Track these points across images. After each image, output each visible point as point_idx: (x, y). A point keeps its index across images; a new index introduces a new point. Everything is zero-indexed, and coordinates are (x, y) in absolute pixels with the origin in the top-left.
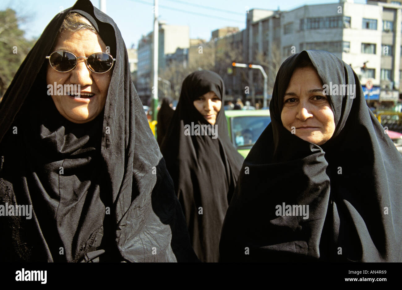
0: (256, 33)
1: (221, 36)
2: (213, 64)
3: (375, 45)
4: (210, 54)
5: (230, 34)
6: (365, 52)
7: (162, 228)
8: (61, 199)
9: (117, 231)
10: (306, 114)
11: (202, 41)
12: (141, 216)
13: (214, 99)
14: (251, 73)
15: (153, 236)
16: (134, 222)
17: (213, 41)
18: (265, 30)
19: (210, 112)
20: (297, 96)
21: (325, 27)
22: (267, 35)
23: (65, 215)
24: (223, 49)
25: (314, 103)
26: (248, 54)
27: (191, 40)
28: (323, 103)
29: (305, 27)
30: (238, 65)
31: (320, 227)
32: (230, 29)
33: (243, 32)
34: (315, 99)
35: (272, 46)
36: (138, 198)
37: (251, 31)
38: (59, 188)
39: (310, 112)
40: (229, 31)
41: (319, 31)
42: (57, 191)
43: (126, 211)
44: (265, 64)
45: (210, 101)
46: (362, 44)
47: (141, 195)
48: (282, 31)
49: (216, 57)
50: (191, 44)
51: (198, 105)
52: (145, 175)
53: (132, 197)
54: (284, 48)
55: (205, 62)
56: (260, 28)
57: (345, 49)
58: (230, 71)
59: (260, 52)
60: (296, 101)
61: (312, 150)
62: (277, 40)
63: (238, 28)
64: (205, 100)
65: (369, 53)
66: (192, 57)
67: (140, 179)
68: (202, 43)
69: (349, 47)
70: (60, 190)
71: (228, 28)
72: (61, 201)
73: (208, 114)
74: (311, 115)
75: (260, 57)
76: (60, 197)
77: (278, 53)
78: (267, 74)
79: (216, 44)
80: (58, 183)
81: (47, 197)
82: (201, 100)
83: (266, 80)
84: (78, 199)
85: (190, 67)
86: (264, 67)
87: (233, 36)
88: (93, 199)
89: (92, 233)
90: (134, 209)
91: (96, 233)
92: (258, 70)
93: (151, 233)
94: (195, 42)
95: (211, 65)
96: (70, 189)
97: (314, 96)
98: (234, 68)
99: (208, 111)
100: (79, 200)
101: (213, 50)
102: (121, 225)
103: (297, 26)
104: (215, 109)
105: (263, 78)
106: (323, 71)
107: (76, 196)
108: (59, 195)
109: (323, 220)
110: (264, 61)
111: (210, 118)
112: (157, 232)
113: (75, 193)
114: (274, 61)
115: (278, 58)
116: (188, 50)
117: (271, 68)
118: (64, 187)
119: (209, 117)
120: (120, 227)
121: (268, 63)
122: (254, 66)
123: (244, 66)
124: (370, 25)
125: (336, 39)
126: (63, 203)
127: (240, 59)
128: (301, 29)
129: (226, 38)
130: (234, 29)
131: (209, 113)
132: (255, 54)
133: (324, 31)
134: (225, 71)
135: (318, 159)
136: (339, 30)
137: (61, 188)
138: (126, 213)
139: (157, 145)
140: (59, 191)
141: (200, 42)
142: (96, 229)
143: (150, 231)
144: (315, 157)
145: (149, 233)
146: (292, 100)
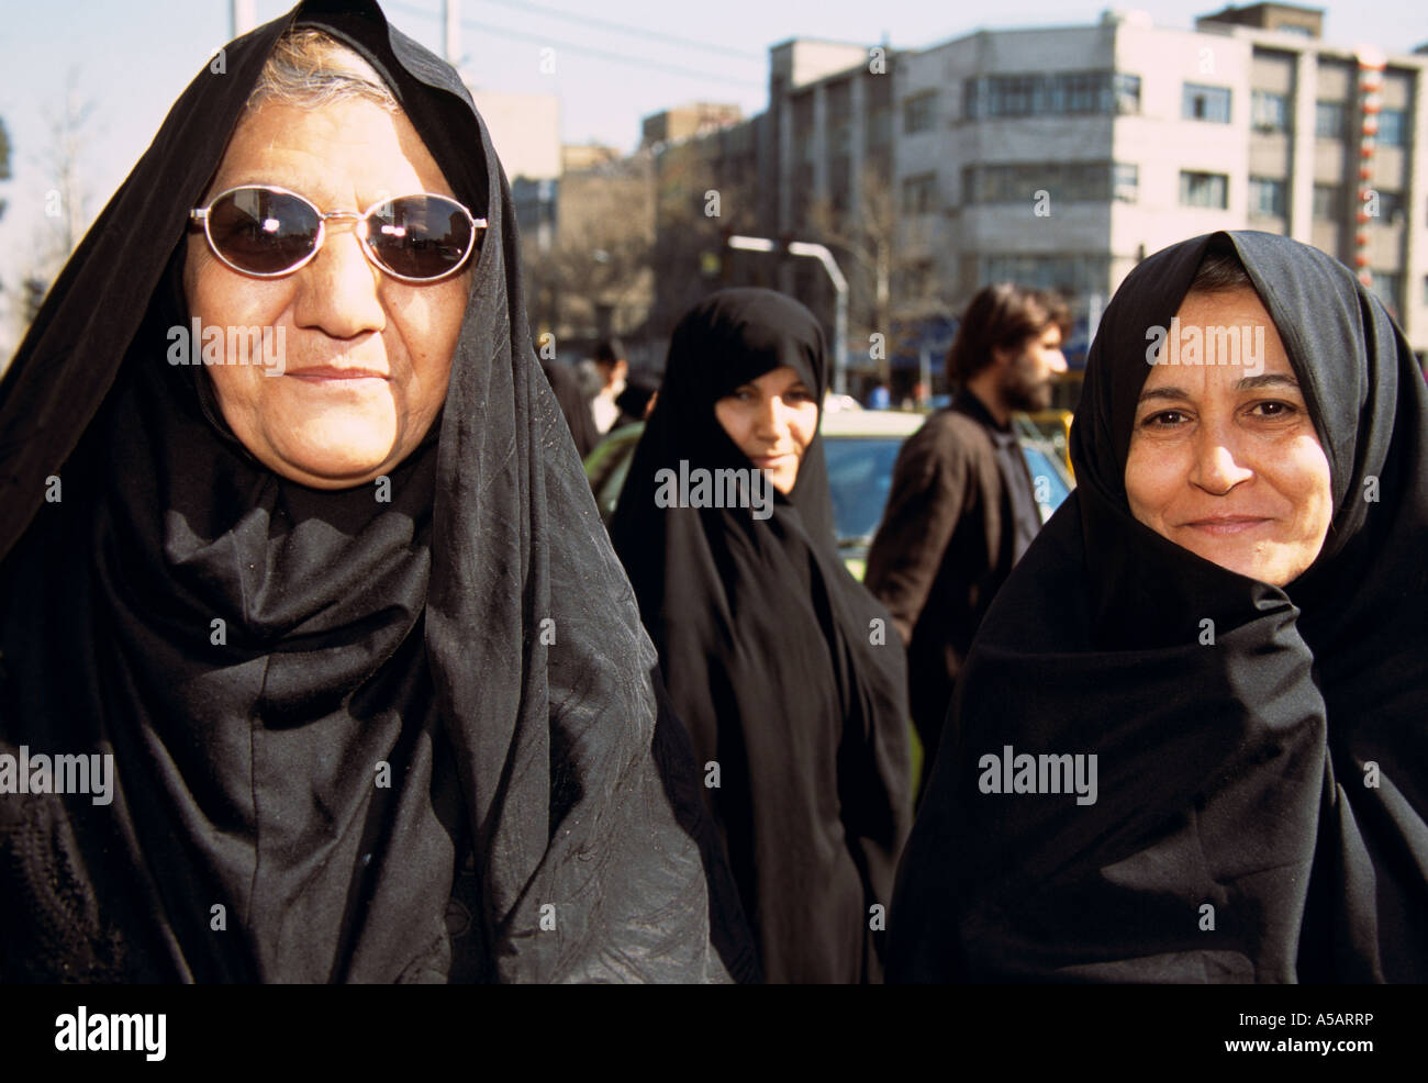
0: (804, 124)
1: (679, 134)
2: (650, 236)
3: (1224, 179)
4: (639, 202)
5: (707, 130)
6: (1192, 203)
7: (668, 931)
8: (263, 833)
9: (503, 960)
10: (1227, 467)
11: (608, 154)
12: (591, 884)
13: (792, 397)
14: (787, 272)
15: (639, 969)
16: (567, 918)
17: (648, 155)
18: (839, 117)
19: (778, 444)
20: (1190, 402)
21: (1049, 110)
22: (845, 136)
23: (290, 902)
24: (682, 181)
25: (1257, 427)
26: (775, 204)
27: (565, 148)
28: (1289, 426)
29: (982, 107)
30: (740, 242)
31: (1296, 894)
32: (712, 112)
33: (757, 122)
34: (1258, 411)
35: (862, 178)
36: (576, 814)
37: (787, 121)
38: (254, 784)
39: (1241, 462)
40: (704, 119)
41: (1032, 123)
42: (243, 795)
43: (532, 873)
44: (839, 240)
45: (776, 403)
46: (1183, 173)
47: (587, 800)
48: (898, 121)
49: (660, 213)
50: (565, 164)
51: (733, 419)
52: (599, 715)
53: (552, 809)
54: (908, 183)
55: (621, 231)
56: (821, 110)
57: (1122, 189)
58: (710, 264)
59: (821, 195)
60: (1182, 419)
61: (1260, 605)
62: (881, 155)
63: (737, 108)
64: (757, 398)
65: (1207, 205)
66: (572, 214)
67: (583, 732)
68: (607, 161)
69: (1135, 182)
70: (259, 792)
71: (703, 106)
72: (267, 841)
73: (771, 452)
74: (1247, 474)
75: (819, 216)
76: (256, 820)
77: (884, 200)
78: (847, 277)
79: (659, 164)
80: (246, 763)
81: (204, 830)
82: (744, 396)
83: (842, 300)
84: (336, 828)
85: (565, 246)
86: (839, 254)
87: (721, 138)
88: (399, 829)
89: (399, 972)
90: (566, 860)
91: (418, 971)
92: (813, 262)
93: (629, 959)
94: (581, 157)
95: (641, 240)
96: (301, 790)
97: (1256, 400)
98: (727, 253)
99: (771, 440)
100: (341, 831)
101: (647, 187)
102: (516, 932)
103: (950, 104)
104: (796, 435)
105: (831, 291)
106: (1288, 308)
107: (325, 816)
108: (253, 815)
109: (1308, 865)
110: (836, 228)
111: (776, 469)
112: (648, 950)
113: (318, 803)
114: (872, 228)
115: (885, 219)
116: (556, 184)
117: (861, 254)
118: (276, 782)
119: (773, 463)
120: (514, 941)
121: (851, 236)
122: (799, 249)
123: (762, 245)
124: (1209, 108)
125: (1091, 153)
126: (273, 852)
127: (749, 220)
128: (968, 117)
129: (695, 144)
130: (725, 111)
131: (773, 448)
132: (802, 202)
133: (1049, 124)
134: (695, 264)
135: (1280, 637)
136: (1101, 122)
137: (263, 785)
138: (532, 879)
139: (627, 584)
140: (254, 796)
141: (599, 157)
142: (417, 957)
143: (621, 949)
144: (1268, 632)
145: (619, 954)
146: (1165, 418)
